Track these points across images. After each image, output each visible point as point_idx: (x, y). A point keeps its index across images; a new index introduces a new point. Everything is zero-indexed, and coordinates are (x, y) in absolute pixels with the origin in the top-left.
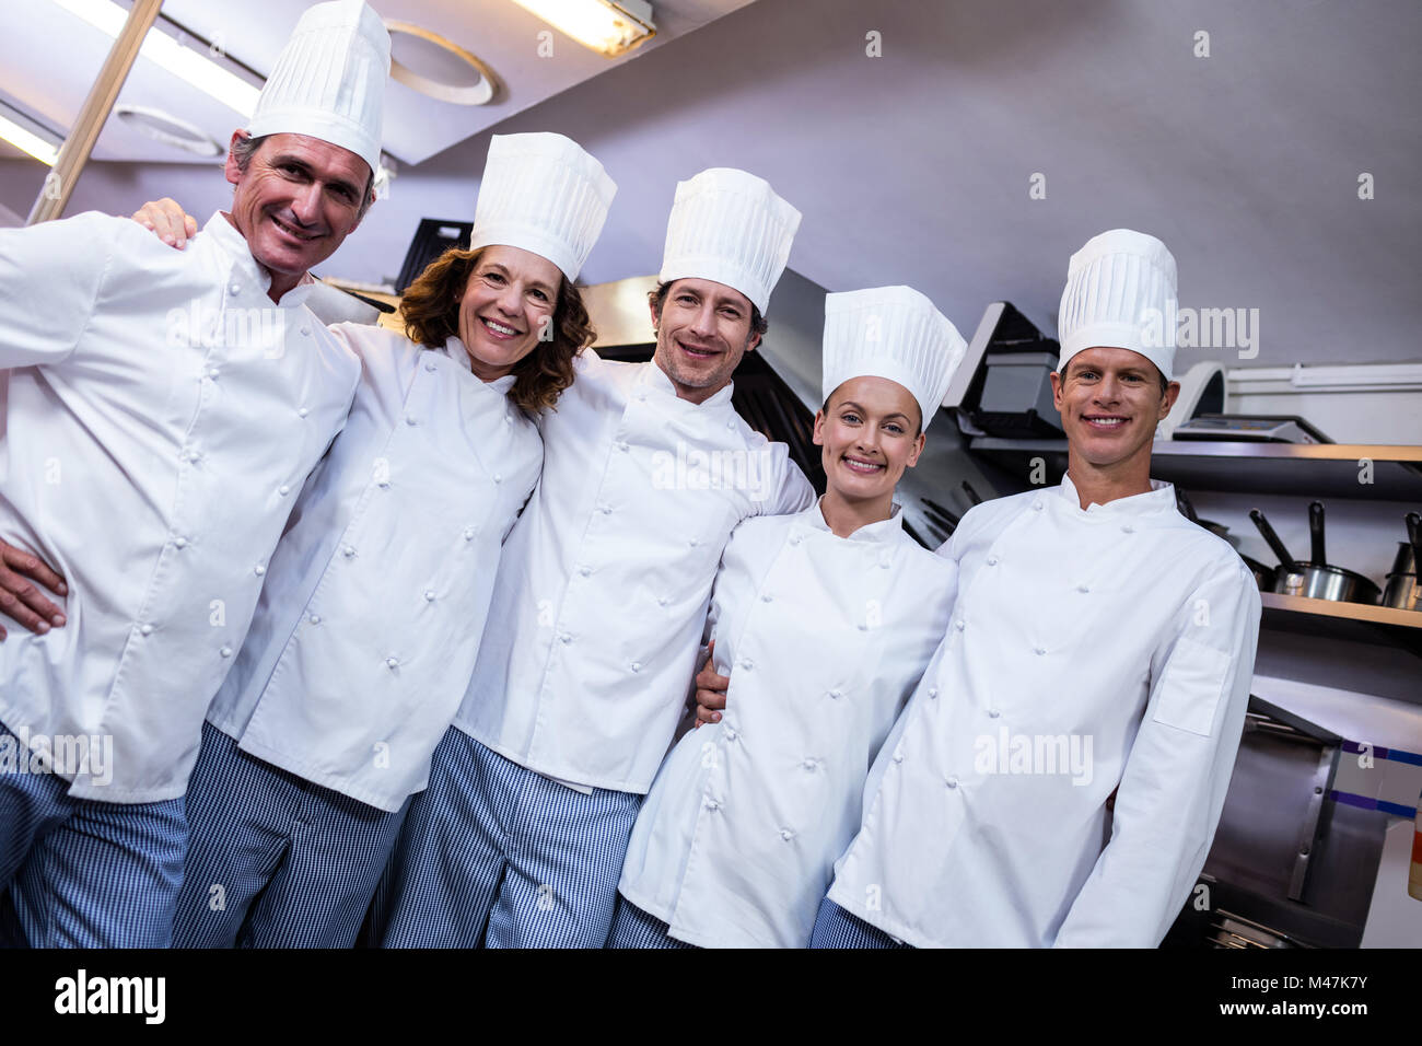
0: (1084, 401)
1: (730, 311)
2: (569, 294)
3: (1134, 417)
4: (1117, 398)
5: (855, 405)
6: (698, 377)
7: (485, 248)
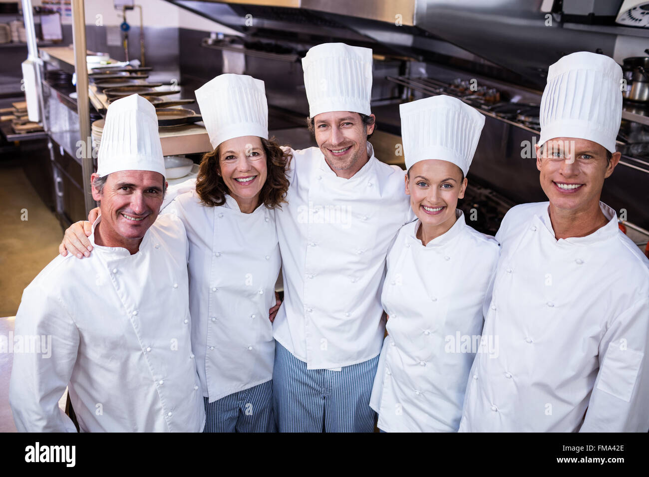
0: (553, 172)
1: (348, 124)
2: (268, 146)
3: (587, 184)
4: (576, 173)
5: (423, 178)
6: (344, 165)
7: (219, 146)
